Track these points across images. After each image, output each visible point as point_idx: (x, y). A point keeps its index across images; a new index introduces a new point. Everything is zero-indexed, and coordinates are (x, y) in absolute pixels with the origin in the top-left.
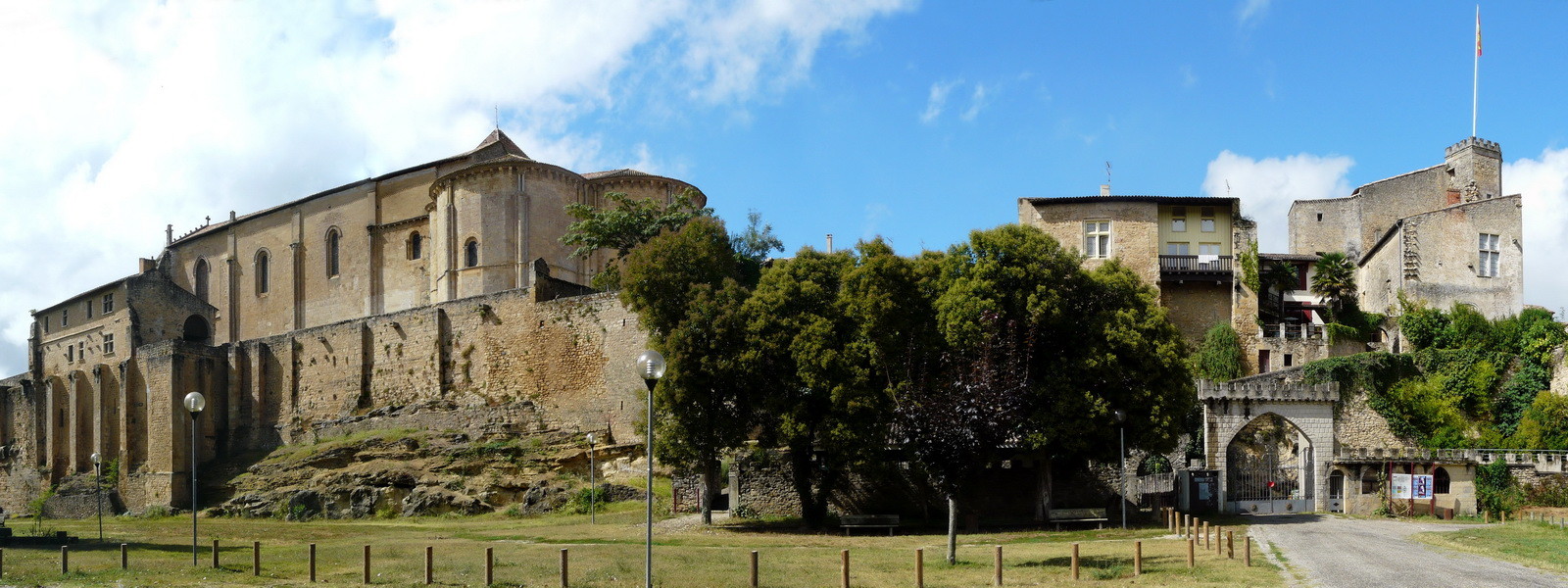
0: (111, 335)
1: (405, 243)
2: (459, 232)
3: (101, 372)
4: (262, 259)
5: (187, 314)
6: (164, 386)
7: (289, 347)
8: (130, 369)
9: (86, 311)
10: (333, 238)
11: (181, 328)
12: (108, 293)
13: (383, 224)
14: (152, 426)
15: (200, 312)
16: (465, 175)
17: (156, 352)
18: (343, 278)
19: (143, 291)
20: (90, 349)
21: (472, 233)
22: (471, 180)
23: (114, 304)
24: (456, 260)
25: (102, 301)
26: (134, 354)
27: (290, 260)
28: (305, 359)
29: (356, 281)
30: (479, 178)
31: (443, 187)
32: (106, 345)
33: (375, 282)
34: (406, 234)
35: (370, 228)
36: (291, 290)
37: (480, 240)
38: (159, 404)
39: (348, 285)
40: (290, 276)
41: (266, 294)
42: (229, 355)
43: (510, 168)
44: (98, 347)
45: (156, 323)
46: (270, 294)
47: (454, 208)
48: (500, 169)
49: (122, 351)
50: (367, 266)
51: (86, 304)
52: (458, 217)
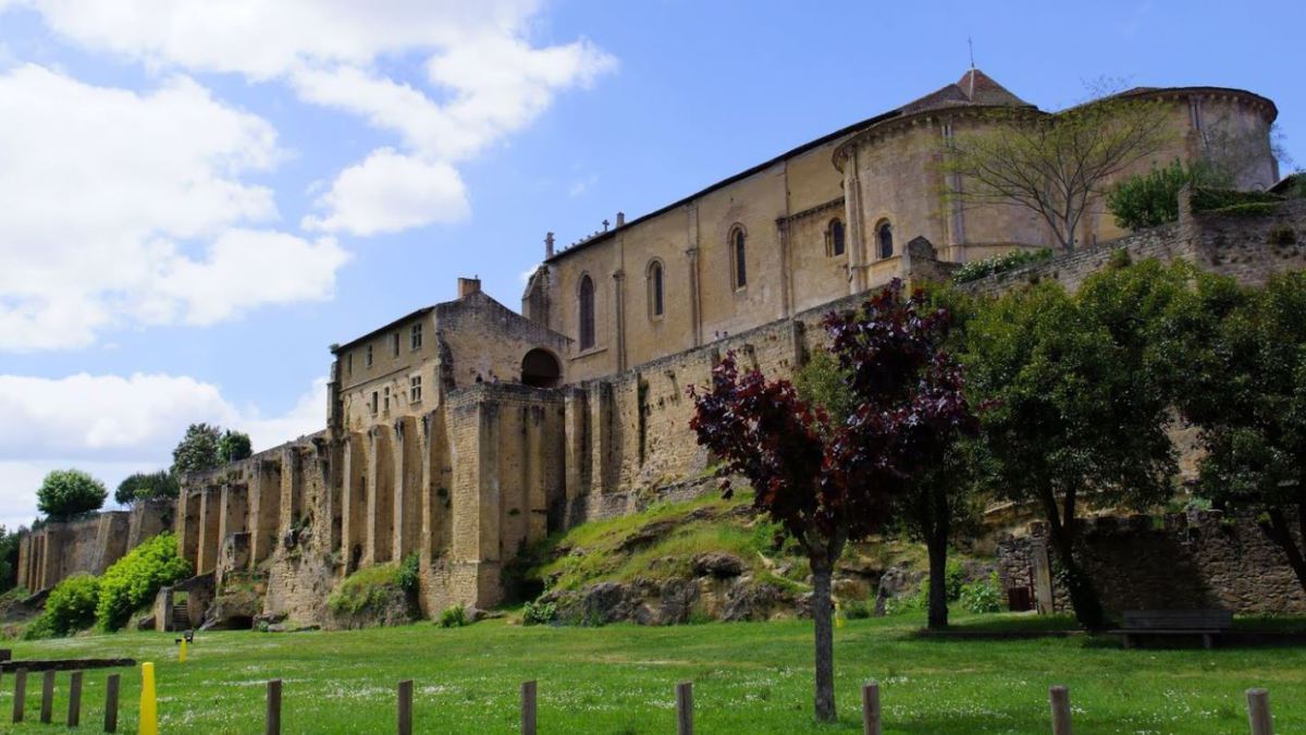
0: (419, 378)
1: (823, 235)
2: (867, 214)
3: (403, 426)
4: (656, 271)
5: (526, 348)
6: (471, 444)
7: (634, 386)
8: (435, 422)
9: (393, 347)
10: (738, 239)
11: (518, 366)
12: (416, 323)
13: (796, 212)
14: (457, 498)
15: (547, 345)
16: (868, 138)
17: (466, 400)
18: (750, 290)
19: (460, 321)
20: (396, 396)
21: (883, 212)
22: (878, 143)
23: (423, 337)
24: (865, 252)
25: (410, 334)
26: (442, 402)
27: (686, 271)
28: (652, 400)
29: (767, 292)
30: (888, 140)
31: (846, 157)
32: (414, 391)
33: (789, 291)
34: (823, 225)
35: (780, 222)
36: (688, 309)
37: (893, 222)
38: (465, 467)
39: (757, 298)
40: (687, 291)
41: (660, 317)
42: (566, 399)
43: (929, 119)
44: (404, 393)
45: (480, 361)
46: (666, 316)
47: (859, 183)
48: (914, 122)
49: (430, 400)
50: (778, 271)
51: (392, 337)
52: (864, 195)
